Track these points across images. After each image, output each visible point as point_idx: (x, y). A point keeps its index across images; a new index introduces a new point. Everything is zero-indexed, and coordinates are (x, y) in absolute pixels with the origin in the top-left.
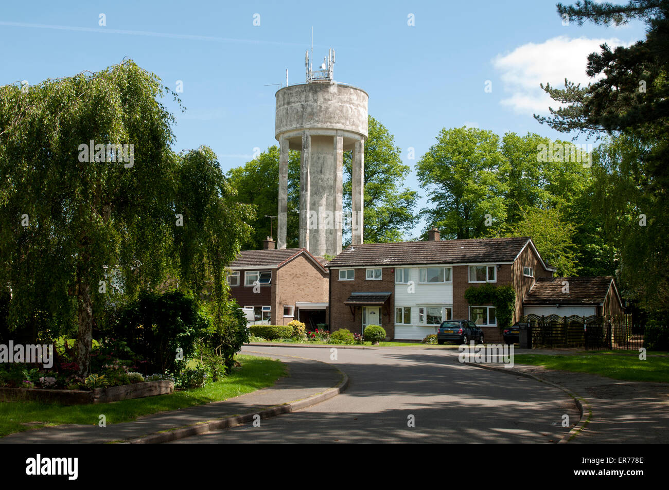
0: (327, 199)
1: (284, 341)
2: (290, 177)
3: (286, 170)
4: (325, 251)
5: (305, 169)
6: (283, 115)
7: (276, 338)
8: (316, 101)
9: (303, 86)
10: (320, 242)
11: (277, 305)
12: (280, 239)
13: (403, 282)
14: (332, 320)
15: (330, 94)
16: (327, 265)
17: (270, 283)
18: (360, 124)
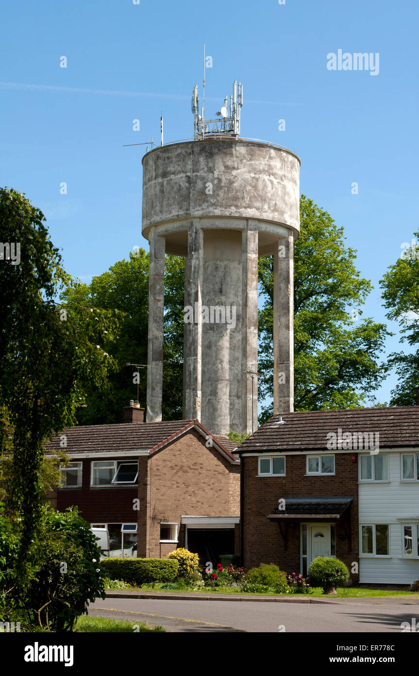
0: (231, 338)
1: (163, 587)
2: (168, 301)
3: (161, 288)
4: (228, 428)
5: (193, 286)
6: (156, 195)
7: (148, 582)
8: (211, 170)
9: (190, 146)
10: (219, 411)
11: (149, 522)
12: (152, 407)
13: (372, 480)
14: (247, 548)
15: (235, 159)
16: (236, 449)
17: (137, 483)
18: (287, 210)
